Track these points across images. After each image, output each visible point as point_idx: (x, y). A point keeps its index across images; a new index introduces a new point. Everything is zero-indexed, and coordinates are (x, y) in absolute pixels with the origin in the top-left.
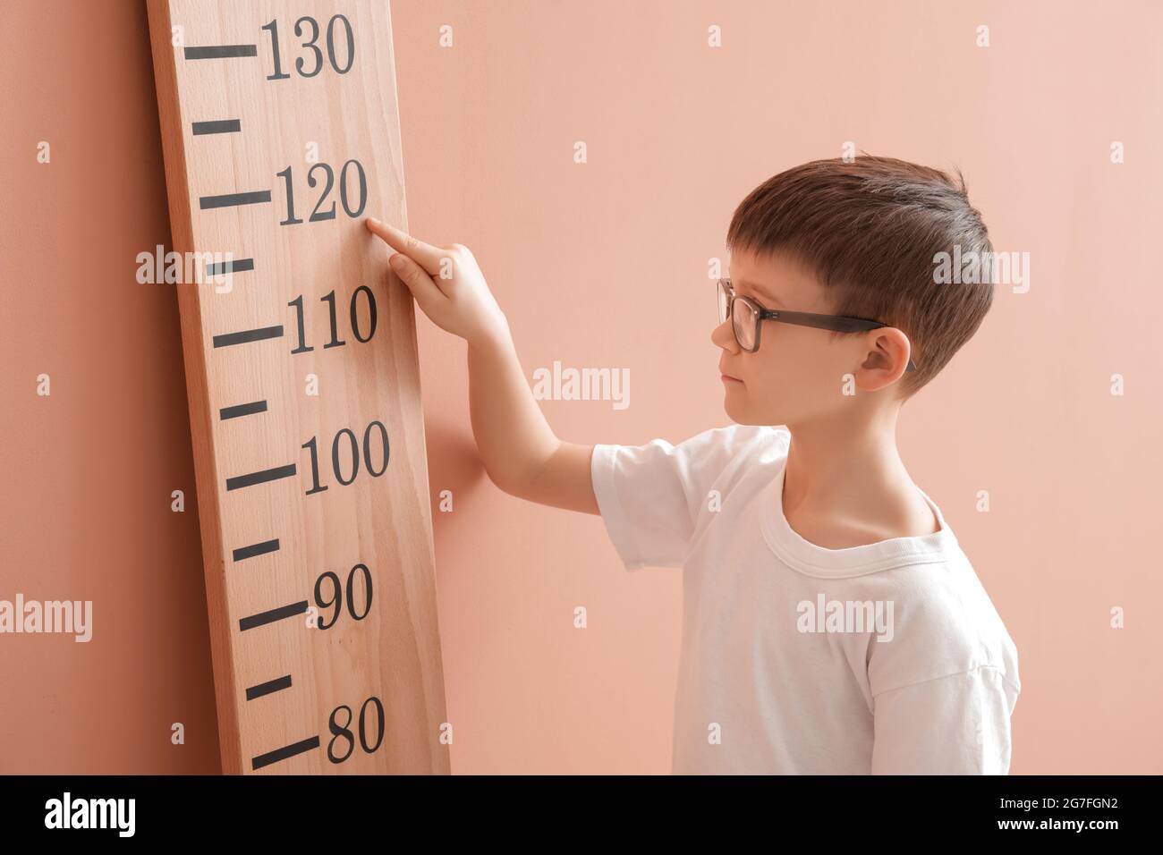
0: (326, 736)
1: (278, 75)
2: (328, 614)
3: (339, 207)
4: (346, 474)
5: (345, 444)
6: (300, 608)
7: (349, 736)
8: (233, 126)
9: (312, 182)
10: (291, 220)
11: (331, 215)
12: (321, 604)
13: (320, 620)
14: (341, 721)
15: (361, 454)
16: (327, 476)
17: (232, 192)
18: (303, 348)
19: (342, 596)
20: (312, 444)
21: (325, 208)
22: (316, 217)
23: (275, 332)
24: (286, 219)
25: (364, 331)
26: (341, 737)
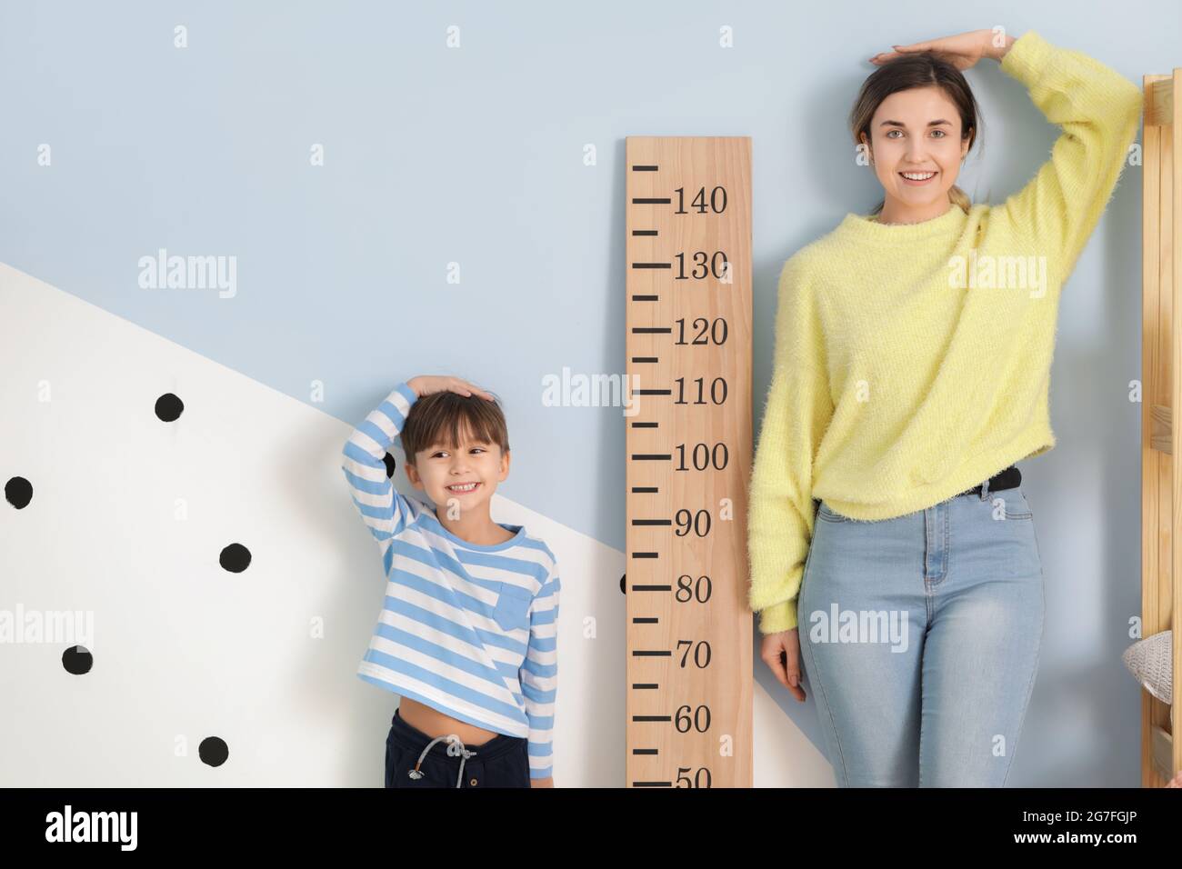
0: (676, 587)
1: (682, 277)
2: (683, 530)
3: (710, 340)
4: (701, 463)
5: (701, 451)
6: (668, 523)
7: (689, 591)
8: (654, 298)
9: (695, 327)
10: (682, 342)
11: (705, 343)
12: (679, 523)
13: (678, 532)
14: (685, 582)
15: (711, 457)
16: (689, 462)
17: (650, 327)
18: (681, 402)
19: (692, 523)
20: (682, 447)
21: (702, 338)
22: (695, 343)
23: (668, 392)
24: (679, 341)
25: (719, 399)
26: (684, 590)
